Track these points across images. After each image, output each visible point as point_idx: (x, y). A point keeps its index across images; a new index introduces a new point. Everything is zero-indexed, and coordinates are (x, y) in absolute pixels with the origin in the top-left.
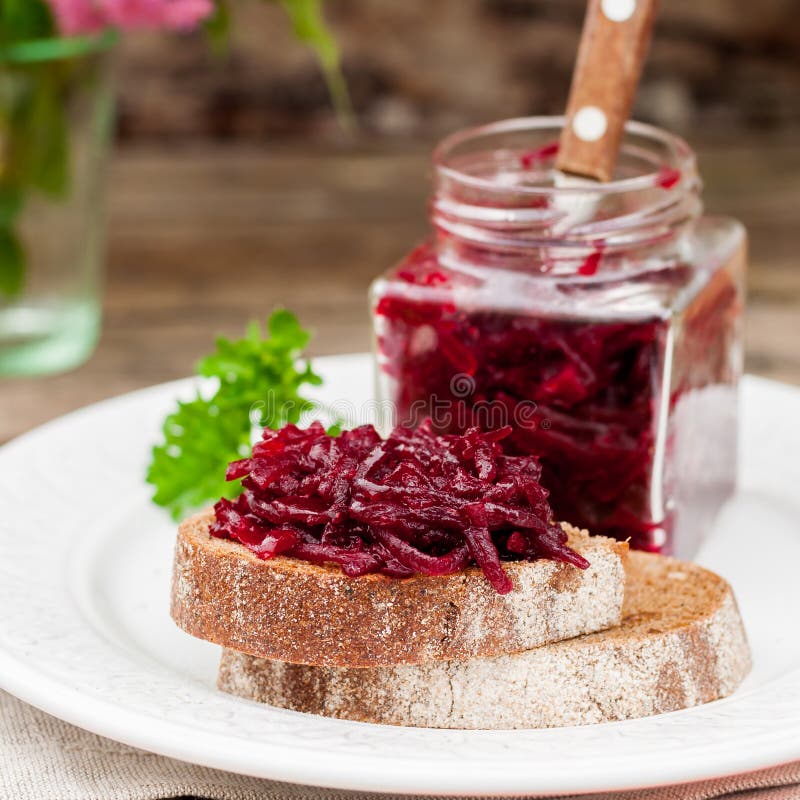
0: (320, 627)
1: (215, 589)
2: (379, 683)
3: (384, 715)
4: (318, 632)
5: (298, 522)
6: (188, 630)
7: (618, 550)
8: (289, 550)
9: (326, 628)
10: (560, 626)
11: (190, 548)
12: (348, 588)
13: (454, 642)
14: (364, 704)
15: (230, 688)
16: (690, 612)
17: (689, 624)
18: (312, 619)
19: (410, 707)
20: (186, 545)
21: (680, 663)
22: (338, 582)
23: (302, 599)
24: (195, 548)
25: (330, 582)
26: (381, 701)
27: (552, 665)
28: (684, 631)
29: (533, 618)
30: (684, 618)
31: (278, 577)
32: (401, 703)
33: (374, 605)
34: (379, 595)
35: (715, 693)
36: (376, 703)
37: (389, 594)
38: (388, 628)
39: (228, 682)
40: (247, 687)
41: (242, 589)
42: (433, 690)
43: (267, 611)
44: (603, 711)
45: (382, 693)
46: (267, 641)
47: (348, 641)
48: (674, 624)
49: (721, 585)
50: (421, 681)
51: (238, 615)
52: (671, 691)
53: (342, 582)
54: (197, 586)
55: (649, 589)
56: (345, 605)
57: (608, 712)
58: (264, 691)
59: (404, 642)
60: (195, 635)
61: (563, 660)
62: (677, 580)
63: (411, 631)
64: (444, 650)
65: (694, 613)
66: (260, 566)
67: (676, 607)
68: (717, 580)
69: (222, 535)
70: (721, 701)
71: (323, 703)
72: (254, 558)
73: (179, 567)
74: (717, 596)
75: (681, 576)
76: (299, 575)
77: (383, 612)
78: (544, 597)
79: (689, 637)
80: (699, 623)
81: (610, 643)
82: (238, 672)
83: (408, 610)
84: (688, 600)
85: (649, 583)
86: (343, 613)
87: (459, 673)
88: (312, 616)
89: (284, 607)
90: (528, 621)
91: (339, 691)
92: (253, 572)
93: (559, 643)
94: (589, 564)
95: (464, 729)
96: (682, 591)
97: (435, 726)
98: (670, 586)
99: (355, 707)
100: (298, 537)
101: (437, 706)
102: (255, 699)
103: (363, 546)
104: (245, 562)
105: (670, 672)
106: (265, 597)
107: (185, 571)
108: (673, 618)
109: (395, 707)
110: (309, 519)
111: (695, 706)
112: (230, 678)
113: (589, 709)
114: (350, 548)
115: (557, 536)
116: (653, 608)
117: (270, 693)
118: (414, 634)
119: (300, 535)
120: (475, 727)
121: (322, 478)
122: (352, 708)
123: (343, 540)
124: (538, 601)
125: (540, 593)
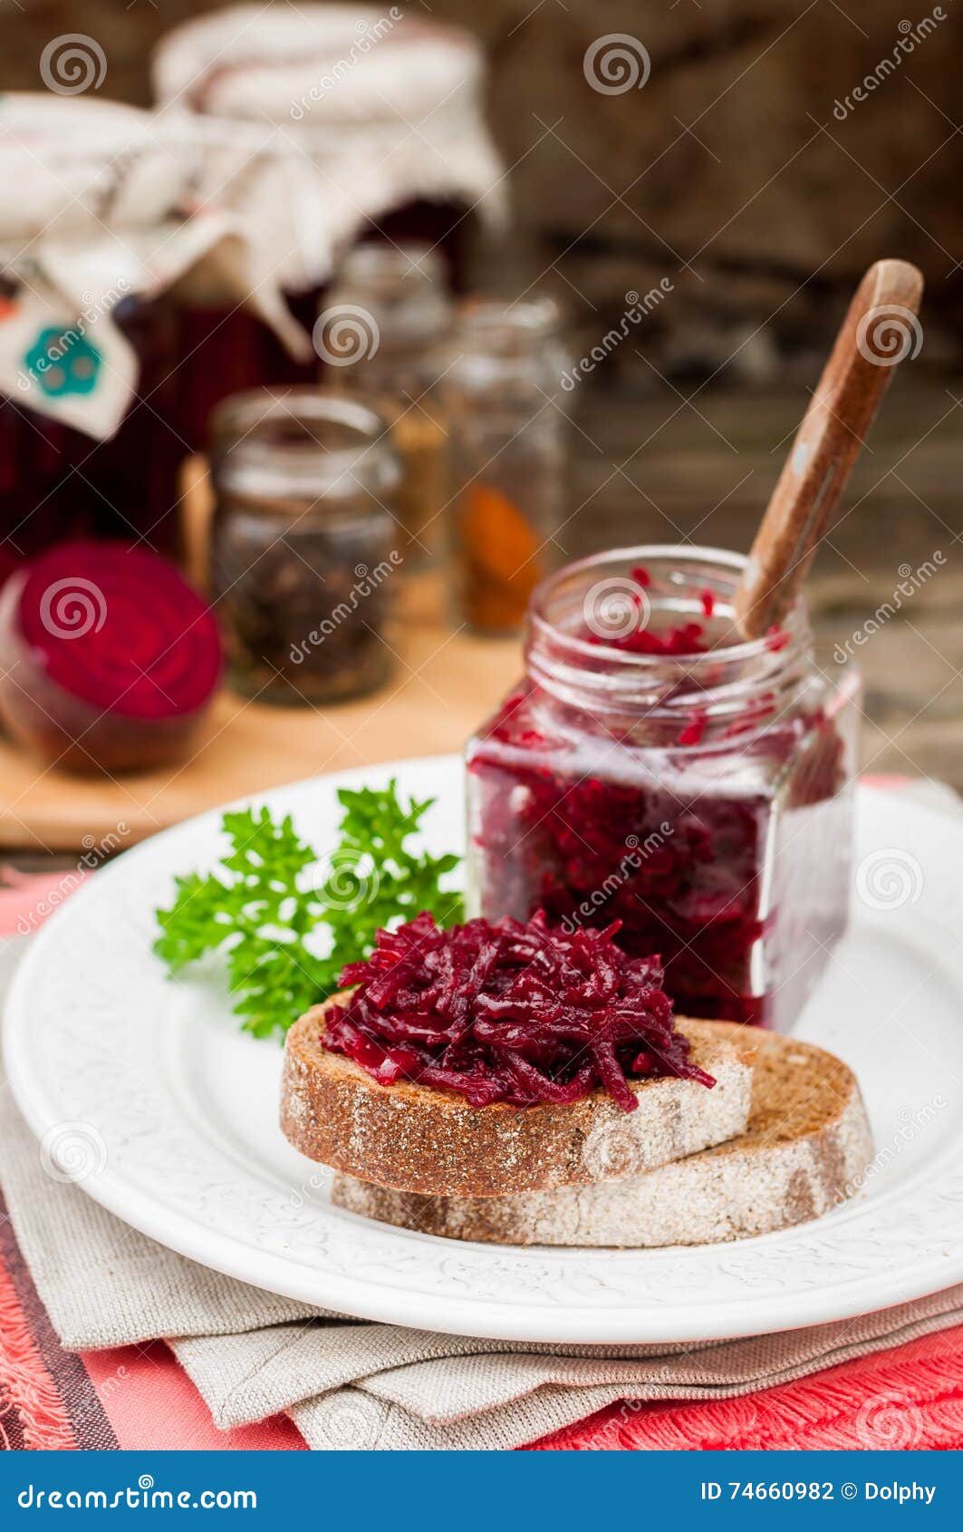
0: (443, 1158)
1: (332, 1113)
2: (503, 1201)
3: (508, 1232)
4: (442, 1163)
5: (418, 1042)
6: (303, 1150)
7: (745, 1061)
8: (411, 1073)
9: (450, 1158)
10: (686, 1143)
11: (304, 1068)
12: (472, 1118)
13: (579, 1169)
14: (488, 1221)
15: (345, 1200)
16: (815, 1110)
17: (818, 1129)
18: (435, 1150)
19: (535, 1224)
20: (299, 1063)
21: (809, 1170)
22: (462, 1113)
23: (425, 1129)
24: (309, 1068)
25: (454, 1112)
26: (505, 1218)
27: (681, 1180)
28: (813, 1137)
29: (660, 1137)
30: (813, 1120)
32: (526, 1220)
33: (499, 1135)
34: (504, 1125)
36: (501, 1218)
37: (514, 1123)
38: (513, 1158)
39: (343, 1194)
40: (364, 1200)
41: (361, 1115)
42: (560, 1208)
43: (388, 1140)
44: (732, 1223)
45: (507, 1210)
46: (387, 1169)
47: (473, 1171)
48: (802, 1127)
49: (845, 1074)
50: (547, 1198)
51: (356, 1142)
52: (800, 1199)
53: (466, 1113)
54: (312, 1108)
55: (770, 1078)
56: (470, 1135)
57: (737, 1224)
58: (381, 1205)
59: (530, 1170)
60: (311, 1157)
61: (693, 1174)
62: (797, 1066)
63: (537, 1159)
64: (570, 1175)
65: (821, 1113)
66: (380, 1094)
67: (800, 1102)
68: (841, 1068)
69: (336, 1050)
70: (848, 1201)
71: (445, 1219)
72: (373, 1082)
73: (292, 1083)
74: (842, 1089)
75: (801, 1060)
76: (422, 1105)
77: (508, 1142)
78: (670, 1116)
79: (818, 1142)
80: (827, 1126)
81: (740, 1154)
82: (354, 1185)
83: (534, 1138)
84: (813, 1092)
85: (769, 1070)
86: (467, 1144)
87: (588, 1191)
88: (436, 1147)
89: (406, 1136)
90: (654, 1141)
91: (461, 1208)
92: (372, 1099)
93: (685, 1158)
94: (716, 1081)
95: (591, 1247)
96: (804, 1080)
97: (562, 1243)
98: (791, 1072)
99: (478, 1224)
100: (418, 1059)
101: (564, 1223)
102: (372, 1213)
103: (486, 1069)
104: (364, 1089)
105: (799, 1180)
106: (386, 1126)
107: (298, 1089)
108: (799, 1119)
109: (520, 1224)
110: (429, 1040)
111: (823, 1212)
112: (344, 1190)
113: (719, 1222)
114: (473, 1073)
115: (680, 1050)
116: (776, 1105)
117: (388, 1207)
118: (540, 1162)
119: (420, 1056)
120: (602, 1243)
121: (440, 991)
122: (475, 1224)
123: (464, 1063)
124: (664, 1120)
125: (666, 1112)
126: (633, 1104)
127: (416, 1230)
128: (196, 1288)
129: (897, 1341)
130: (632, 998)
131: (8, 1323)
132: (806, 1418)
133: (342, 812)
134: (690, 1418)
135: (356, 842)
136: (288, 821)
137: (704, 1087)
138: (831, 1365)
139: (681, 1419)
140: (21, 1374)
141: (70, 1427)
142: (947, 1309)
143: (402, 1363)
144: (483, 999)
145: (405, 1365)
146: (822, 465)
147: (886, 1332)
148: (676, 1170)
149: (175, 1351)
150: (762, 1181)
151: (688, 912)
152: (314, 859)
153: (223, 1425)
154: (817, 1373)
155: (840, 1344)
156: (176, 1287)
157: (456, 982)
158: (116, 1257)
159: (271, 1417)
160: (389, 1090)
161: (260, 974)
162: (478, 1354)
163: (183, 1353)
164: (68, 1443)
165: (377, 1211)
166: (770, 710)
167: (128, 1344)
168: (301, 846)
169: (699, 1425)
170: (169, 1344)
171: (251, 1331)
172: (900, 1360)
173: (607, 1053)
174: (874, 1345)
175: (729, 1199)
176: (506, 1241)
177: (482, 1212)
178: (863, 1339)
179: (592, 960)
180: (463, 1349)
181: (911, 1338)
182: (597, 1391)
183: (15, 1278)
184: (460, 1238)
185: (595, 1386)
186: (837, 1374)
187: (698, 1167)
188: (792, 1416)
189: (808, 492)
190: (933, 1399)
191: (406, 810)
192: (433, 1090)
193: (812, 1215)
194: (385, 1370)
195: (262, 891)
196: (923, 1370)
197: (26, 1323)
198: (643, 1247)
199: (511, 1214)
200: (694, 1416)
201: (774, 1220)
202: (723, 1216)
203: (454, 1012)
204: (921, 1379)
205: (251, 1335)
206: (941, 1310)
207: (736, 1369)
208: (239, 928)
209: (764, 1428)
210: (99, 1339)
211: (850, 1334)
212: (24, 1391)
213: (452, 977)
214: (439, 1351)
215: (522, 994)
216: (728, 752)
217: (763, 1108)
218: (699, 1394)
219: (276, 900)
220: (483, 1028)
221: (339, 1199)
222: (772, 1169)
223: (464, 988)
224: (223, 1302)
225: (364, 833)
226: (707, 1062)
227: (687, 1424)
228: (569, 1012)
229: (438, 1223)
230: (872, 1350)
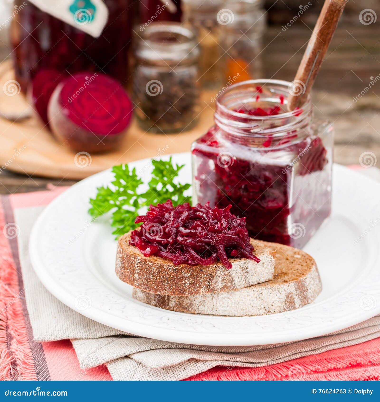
0: (164, 282)
1: (129, 266)
2: (188, 298)
3: (189, 309)
4: (164, 283)
5: (159, 242)
6: (120, 278)
7: (272, 254)
8: (156, 253)
9: (166, 282)
10: (250, 281)
11: (121, 250)
12: (174, 269)
13: (211, 288)
14: (183, 305)
15: (136, 296)
16: (299, 273)
17: (298, 279)
18: (162, 279)
19: (198, 307)
20: (120, 248)
21: (294, 293)
22: (171, 267)
23: (158, 272)
24: (123, 250)
25: (168, 266)
26: (188, 304)
27: (248, 294)
28: (296, 282)
29: (240, 279)
30: (297, 276)
31: (150, 264)
32: (195, 305)
33: (183, 275)
34: (185, 271)
35: (307, 302)
36: (187, 304)
37: (189, 271)
38: (188, 283)
39: (136, 294)
40: (142, 297)
41: (138, 267)
42: (206, 301)
43: (146, 275)
44: (266, 310)
45: (189, 301)
46: (146, 285)
47: (174, 287)
48: (293, 278)
49: (312, 262)
50: (202, 298)
51: (136, 275)
52: (290, 302)
53: (172, 267)
54: (123, 264)
55: (286, 262)
56: (173, 274)
57: (268, 310)
58: (148, 298)
59: (194, 287)
60: (122, 280)
61: (251, 292)
62: (297, 258)
63: (196, 284)
64: (208, 290)
65: (300, 274)
66: (144, 259)
67: (295, 270)
68: (311, 259)
69: (133, 245)
70: (309, 304)
71: (168, 304)
72: (142, 255)
73: (118, 255)
74: (310, 266)
75: (299, 257)
76: (158, 264)
77: (186, 277)
78: (244, 272)
79: (298, 283)
80: (301, 278)
81: (269, 286)
82: (139, 291)
83: (195, 277)
84: (300, 267)
85: (287, 259)
86: (173, 277)
87: (216, 296)
88: (162, 278)
89: (152, 274)
90: (238, 280)
91: (174, 300)
92: (142, 261)
93: (250, 286)
94: (260, 260)
95: (218, 315)
96: (298, 263)
97: (207, 314)
98: (294, 260)
99: (179, 306)
100: (159, 248)
101: (208, 307)
102: (145, 301)
103: (181, 253)
104: (139, 258)
105: (290, 296)
106: (146, 270)
107: (119, 257)
108: (293, 275)
109: (193, 307)
110: (163, 242)
111: (299, 307)
112: (136, 293)
113: (261, 309)
114: (177, 254)
115: (250, 249)
116: (286, 271)
117: (150, 299)
118: (197, 285)
119: (160, 248)
120: (221, 314)
121: (168, 226)
122: (178, 306)
123: (174, 250)
124: (242, 273)
125: (243, 270)
126: (230, 266)
127: (159, 307)
128: (83, 323)
129: (319, 352)
130: (232, 231)
131: (20, 333)
132: (281, 375)
133: (153, 167)
134: (243, 373)
135: (158, 178)
136: (134, 170)
137: (256, 263)
138: (294, 358)
139: (239, 373)
140: (20, 349)
141: (34, 367)
142: (338, 342)
143: (145, 350)
144: (181, 229)
145: (146, 351)
146: (314, 53)
147: (315, 348)
148: (247, 290)
149: (73, 343)
150: (277, 295)
151: (265, 205)
152: (142, 183)
153: (83, 367)
154: (289, 361)
155: (298, 352)
156: (76, 323)
157: (173, 223)
158: (58, 312)
159: (100, 366)
160: (148, 258)
161: (122, 221)
162: (172, 348)
163: (75, 344)
164: (32, 372)
165: (147, 300)
166: (296, 136)
167: (56, 340)
168: (138, 178)
169: (245, 375)
170: (71, 341)
171: (99, 338)
172: (318, 358)
173: (221, 249)
174: (310, 352)
175: (265, 301)
176: (189, 312)
177: (181, 302)
178: (307, 350)
179: (219, 217)
180: (167, 346)
181: (324, 351)
182: (210, 362)
183: (26, 318)
184: (173, 310)
185: (210, 360)
186: (296, 361)
187: (254, 290)
188: (277, 374)
189: (311, 61)
190: (326, 371)
191: (175, 168)
192: (163, 259)
193: (295, 308)
194: (139, 352)
195: (125, 193)
196: (325, 361)
197: (27, 333)
198: (235, 316)
199: (190, 303)
200: (244, 372)
201: (280, 309)
202: (262, 307)
203: (171, 233)
204: (323, 364)
205: (99, 339)
206: (335, 342)
207: (261, 358)
208: (116, 206)
209: (267, 377)
210: (46, 338)
211: (302, 348)
212: (19, 354)
213: (172, 222)
214: (158, 347)
215: (195, 228)
216: (279, 150)
217: (282, 271)
218: (246, 365)
219: (130, 196)
220: (180, 239)
221: (135, 296)
222: (280, 292)
223: (175, 225)
224: (91, 328)
225: (160, 175)
226: (259, 254)
227: (241, 375)
228: (209, 234)
229: (166, 305)
230: (309, 354)
